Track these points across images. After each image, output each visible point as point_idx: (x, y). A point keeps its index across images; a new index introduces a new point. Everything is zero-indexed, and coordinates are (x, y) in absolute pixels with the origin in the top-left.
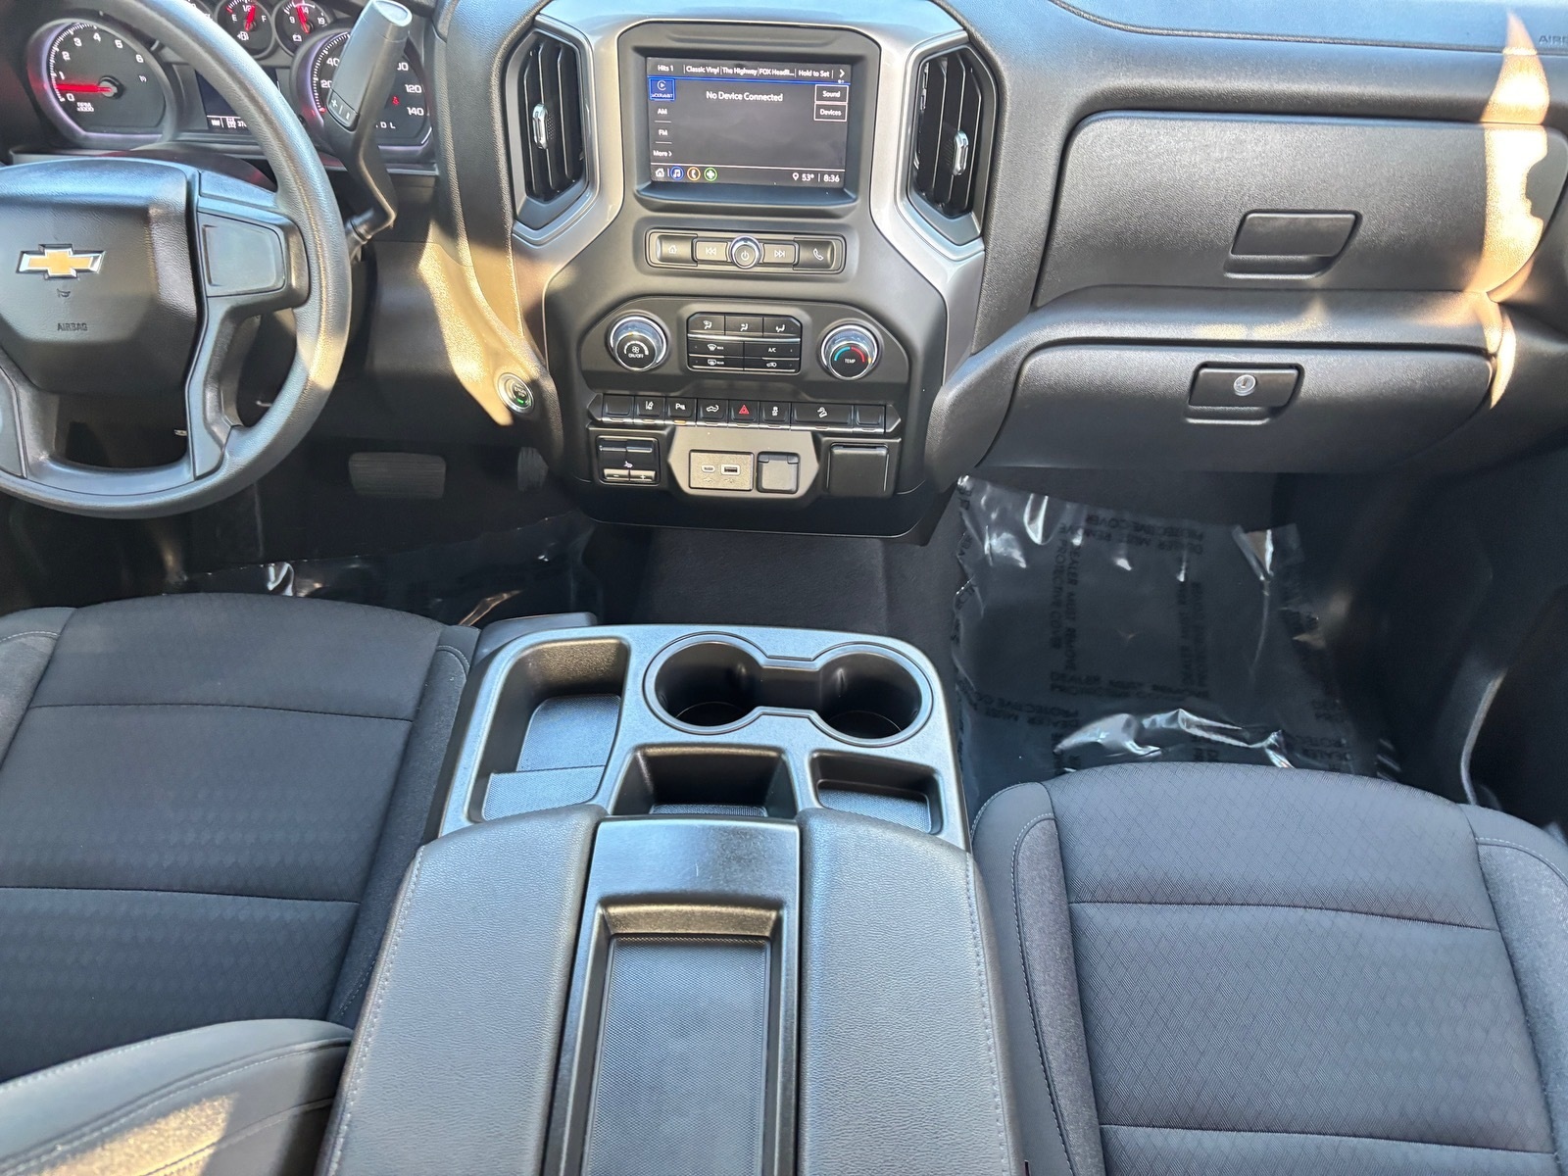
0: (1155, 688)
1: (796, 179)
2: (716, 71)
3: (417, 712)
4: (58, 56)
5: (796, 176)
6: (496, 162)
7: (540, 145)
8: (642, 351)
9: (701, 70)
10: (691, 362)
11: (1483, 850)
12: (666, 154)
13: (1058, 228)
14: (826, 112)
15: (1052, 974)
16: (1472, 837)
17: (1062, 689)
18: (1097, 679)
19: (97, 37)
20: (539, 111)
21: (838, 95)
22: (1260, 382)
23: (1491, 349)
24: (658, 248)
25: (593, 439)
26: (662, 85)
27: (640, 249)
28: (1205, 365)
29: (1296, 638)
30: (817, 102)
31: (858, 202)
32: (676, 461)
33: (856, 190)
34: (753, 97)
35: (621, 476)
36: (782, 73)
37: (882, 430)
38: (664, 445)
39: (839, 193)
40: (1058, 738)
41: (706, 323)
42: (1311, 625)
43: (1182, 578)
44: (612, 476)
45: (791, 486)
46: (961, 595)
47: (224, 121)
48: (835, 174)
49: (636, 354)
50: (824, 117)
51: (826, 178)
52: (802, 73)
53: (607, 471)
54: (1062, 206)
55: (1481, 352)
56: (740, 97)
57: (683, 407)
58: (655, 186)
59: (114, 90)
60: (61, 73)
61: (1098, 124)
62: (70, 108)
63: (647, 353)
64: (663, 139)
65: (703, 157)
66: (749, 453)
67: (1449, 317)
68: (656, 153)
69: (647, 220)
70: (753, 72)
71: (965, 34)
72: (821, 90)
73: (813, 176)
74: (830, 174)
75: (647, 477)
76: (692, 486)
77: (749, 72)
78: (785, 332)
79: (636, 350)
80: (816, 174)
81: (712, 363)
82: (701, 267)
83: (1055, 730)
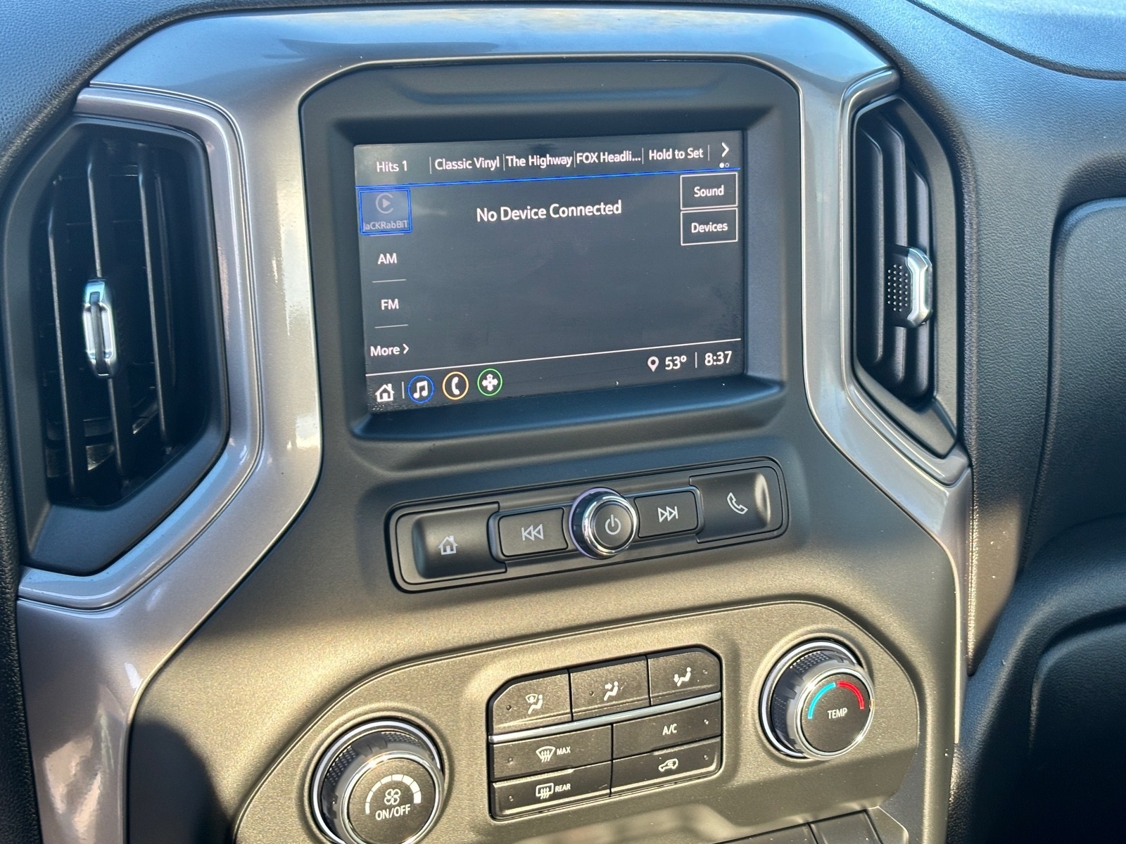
1: (653, 368)
2: (493, 164)
5: (653, 364)
7: (102, 365)
8: (407, 797)
9: (465, 165)
12: (396, 350)
14: (701, 228)
20: (95, 296)
21: (720, 191)
24: (415, 549)
26: (386, 204)
27: (377, 559)
30: (684, 210)
34: (566, 212)
36: (618, 158)
41: (529, 699)
48: (723, 348)
49: (395, 809)
50: (701, 237)
51: (709, 359)
52: (654, 155)
56: (542, 212)
63: (418, 799)
64: (390, 315)
68: (376, 351)
69: (385, 490)
70: (566, 161)
71: (892, 74)
72: (690, 184)
73: (684, 359)
74: (712, 349)
77: (557, 161)
78: (692, 682)
79: (393, 797)
80: (688, 352)
81: (545, 794)
82: (513, 572)
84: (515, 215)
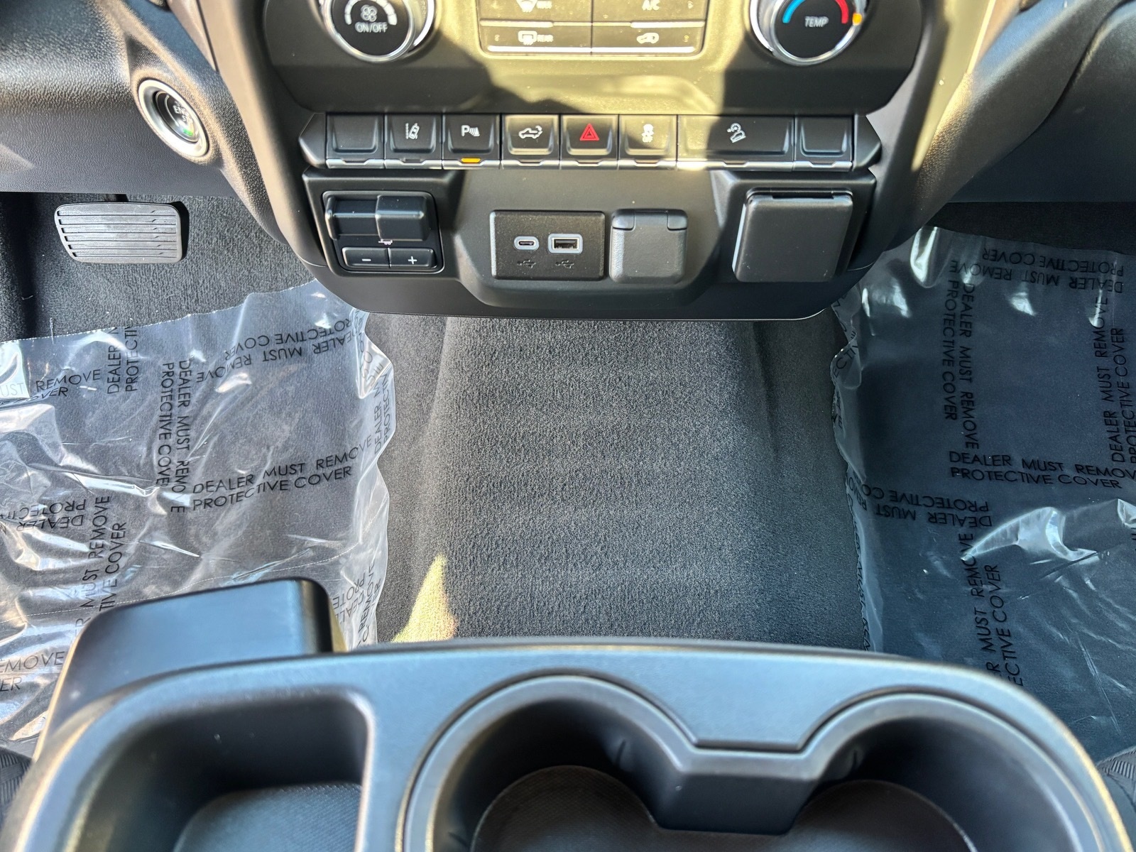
0: (1079, 468)
17: (966, 474)
18: (1007, 460)
35: (375, 260)
37: (848, 164)
38: (448, 204)
40: (966, 541)
43: (1095, 322)
44: (359, 259)
45: (672, 270)
46: (839, 359)
49: (370, 25)
63: (393, 20)
79: (370, 13)
81: (528, 40)
83: (962, 531)
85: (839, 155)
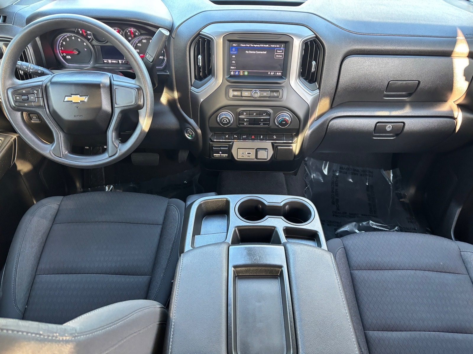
0: (362, 215)
2: (249, 45)
3: (163, 223)
4: (62, 43)
5: (269, 73)
6: (187, 70)
7: (200, 66)
8: (227, 121)
9: (245, 45)
10: (239, 124)
11: (462, 253)
12: (234, 68)
13: (339, 86)
14: (278, 56)
15: (348, 289)
16: (459, 249)
17: (336, 216)
18: (346, 213)
19: (73, 38)
20: (200, 57)
21: (281, 51)
22: (393, 127)
23: (455, 117)
24: (232, 93)
25: (211, 145)
26: (234, 49)
27: (227, 93)
28: (378, 123)
29: (401, 200)
30: (276, 54)
31: (287, 79)
32: (234, 151)
33: (286, 77)
34: (258, 52)
35: (218, 156)
36: (266, 46)
37: (291, 142)
38: (230, 147)
39: (281, 77)
40: (336, 230)
41: (244, 113)
42: (404, 196)
43: (367, 184)
44: (216, 156)
45: (266, 158)
46: (306, 190)
47: (108, 61)
48: (280, 72)
49: (225, 122)
52: (272, 46)
53: (214, 155)
54: (340, 80)
55: (453, 118)
56: (255, 52)
57: (236, 136)
58: (231, 76)
59: (78, 52)
60: (62, 48)
61: (350, 58)
62: (64, 57)
63: (228, 121)
64: (233, 63)
65: (244, 68)
66: (254, 149)
67: (444, 108)
68: (232, 68)
69: (229, 86)
70: (259, 46)
71: (315, 35)
72: (277, 50)
73: (274, 73)
74: (278, 72)
75: (225, 156)
76: (238, 158)
77: (257, 46)
78: (266, 115)
79: (225, 121)
80: (275, 72)
81: (245, 124)
82: (243, 98)
83: (335, 227)
84: (251, 52)
85: (290, 140)
